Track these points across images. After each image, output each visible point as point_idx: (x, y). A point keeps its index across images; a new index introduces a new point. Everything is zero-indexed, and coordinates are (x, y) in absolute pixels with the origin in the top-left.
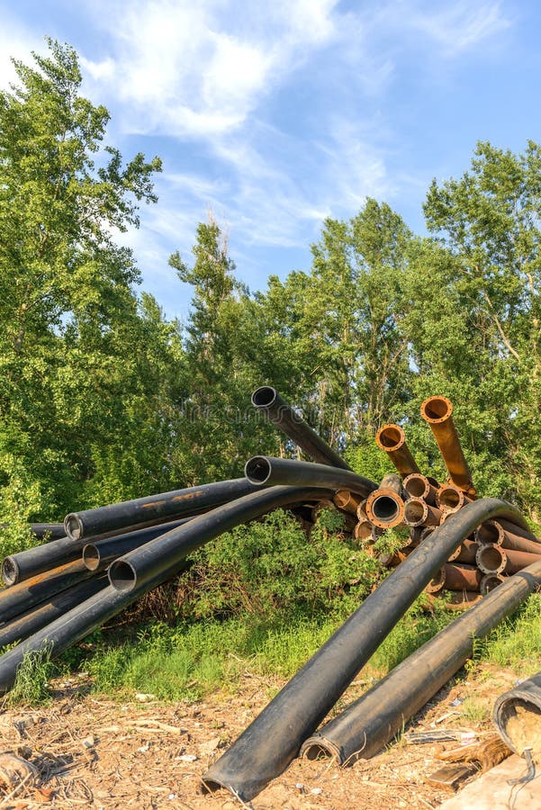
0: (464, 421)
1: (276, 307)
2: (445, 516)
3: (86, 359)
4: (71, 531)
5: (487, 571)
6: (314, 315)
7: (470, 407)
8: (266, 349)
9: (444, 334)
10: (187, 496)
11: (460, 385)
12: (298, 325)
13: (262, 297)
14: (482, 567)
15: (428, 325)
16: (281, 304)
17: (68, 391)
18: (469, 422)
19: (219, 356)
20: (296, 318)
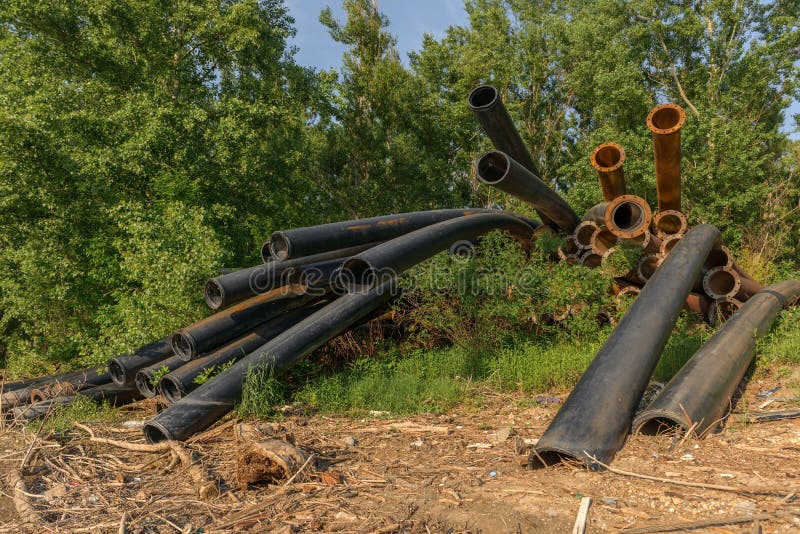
0: (640, 176)
1: (432, 68)
2: (665, 243)
3: (247, 109)
4: (276, 252)
5: (716, 297)
6: (474, 73)
7: (646, 161)
8: (425, 112)
9: (618, 84)
10: (391, 222)
11: (637, 139)
12: (456, 86)
13: (418, 57)
14: (710, 293)
15: (601, 77)
16: (438, 63)
17: (232, 146)
18: (645, 177)
19: (378, 120)
20: (454, 78)
